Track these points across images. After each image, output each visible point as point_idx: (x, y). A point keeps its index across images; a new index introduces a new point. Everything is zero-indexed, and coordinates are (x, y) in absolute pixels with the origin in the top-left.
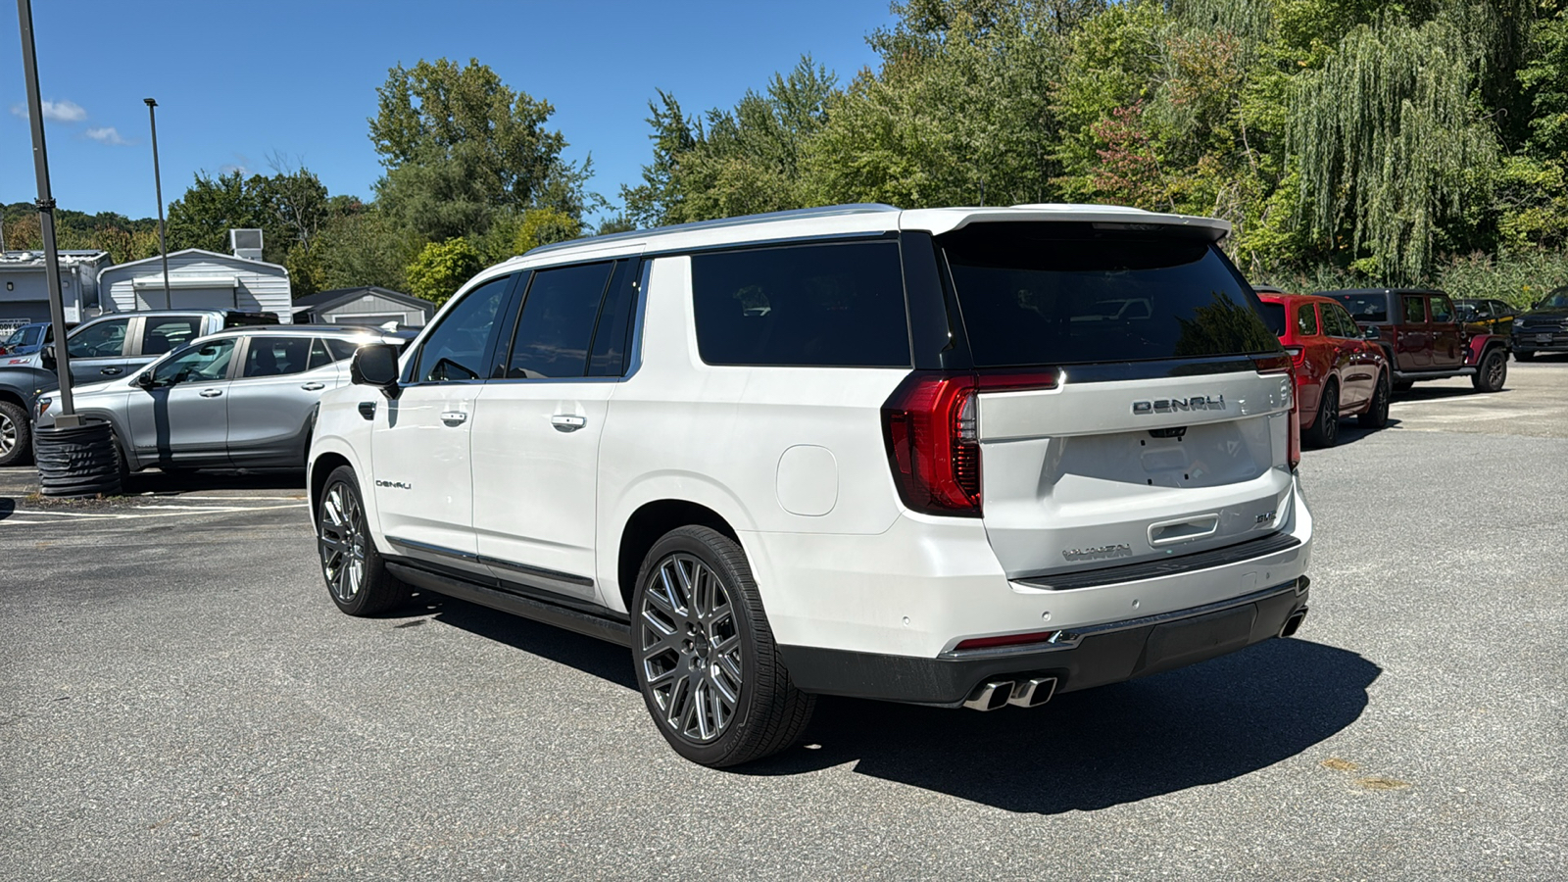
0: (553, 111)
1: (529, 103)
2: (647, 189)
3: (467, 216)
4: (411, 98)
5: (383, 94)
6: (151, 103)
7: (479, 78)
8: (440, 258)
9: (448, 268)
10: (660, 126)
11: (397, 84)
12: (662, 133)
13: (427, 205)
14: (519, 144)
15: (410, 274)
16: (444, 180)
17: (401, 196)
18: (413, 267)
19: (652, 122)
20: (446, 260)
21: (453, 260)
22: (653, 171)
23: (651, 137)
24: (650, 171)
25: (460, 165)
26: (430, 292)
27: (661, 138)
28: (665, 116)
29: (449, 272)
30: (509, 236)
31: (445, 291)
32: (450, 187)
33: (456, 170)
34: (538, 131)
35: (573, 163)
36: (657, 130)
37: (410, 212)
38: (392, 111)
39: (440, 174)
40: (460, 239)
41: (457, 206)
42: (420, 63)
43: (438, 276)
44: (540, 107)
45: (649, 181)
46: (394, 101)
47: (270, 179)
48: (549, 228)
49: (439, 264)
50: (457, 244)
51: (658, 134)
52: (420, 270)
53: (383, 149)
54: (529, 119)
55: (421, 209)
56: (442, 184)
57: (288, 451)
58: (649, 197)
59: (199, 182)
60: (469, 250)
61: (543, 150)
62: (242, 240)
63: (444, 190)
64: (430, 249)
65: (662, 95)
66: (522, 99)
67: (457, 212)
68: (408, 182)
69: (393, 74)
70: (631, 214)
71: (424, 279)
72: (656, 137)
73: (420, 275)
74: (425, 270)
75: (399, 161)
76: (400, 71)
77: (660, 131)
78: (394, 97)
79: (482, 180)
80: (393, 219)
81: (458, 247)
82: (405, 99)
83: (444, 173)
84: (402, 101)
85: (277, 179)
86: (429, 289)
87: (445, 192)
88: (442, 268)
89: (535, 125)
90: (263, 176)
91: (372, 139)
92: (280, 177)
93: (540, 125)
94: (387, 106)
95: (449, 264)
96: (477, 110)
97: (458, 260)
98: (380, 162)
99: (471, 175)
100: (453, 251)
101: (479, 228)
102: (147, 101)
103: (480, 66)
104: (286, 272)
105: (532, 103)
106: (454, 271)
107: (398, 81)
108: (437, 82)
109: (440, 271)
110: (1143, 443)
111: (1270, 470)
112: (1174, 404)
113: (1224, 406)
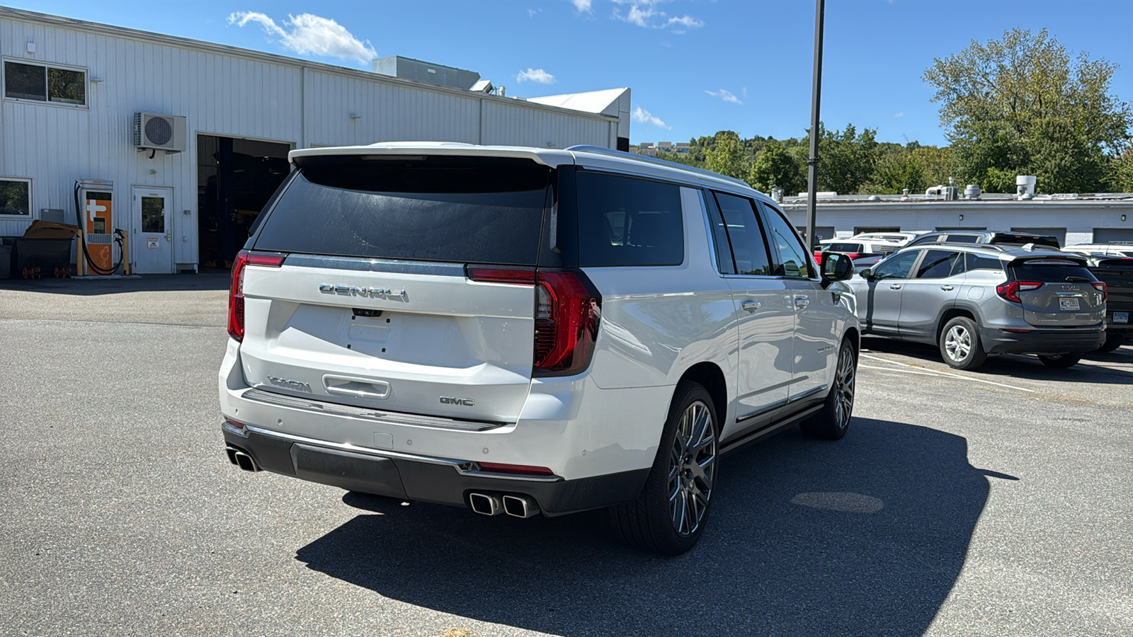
57: (928, 333)
110: (353, 318)
111: (485, 364)
112: (355, 291)
113: (407, 301)
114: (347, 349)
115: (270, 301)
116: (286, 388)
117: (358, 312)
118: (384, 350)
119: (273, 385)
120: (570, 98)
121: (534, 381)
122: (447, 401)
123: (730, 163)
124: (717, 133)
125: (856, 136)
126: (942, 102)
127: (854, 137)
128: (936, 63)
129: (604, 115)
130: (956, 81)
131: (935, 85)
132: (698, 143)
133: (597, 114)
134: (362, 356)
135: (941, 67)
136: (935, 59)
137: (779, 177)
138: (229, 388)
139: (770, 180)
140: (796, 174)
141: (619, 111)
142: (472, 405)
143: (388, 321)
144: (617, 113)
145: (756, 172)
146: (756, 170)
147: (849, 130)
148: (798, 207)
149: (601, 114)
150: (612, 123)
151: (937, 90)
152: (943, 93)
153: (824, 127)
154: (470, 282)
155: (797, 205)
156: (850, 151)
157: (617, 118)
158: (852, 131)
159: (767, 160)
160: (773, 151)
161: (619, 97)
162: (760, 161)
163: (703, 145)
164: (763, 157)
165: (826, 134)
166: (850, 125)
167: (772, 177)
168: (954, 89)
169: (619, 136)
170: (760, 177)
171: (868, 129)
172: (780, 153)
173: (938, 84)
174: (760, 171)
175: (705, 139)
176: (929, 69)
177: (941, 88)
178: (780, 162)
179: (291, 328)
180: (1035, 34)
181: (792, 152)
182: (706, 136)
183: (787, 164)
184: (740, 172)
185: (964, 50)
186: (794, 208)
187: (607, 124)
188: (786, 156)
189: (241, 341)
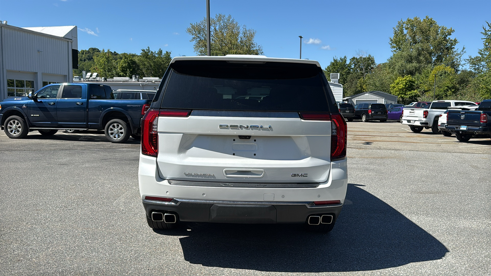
0: (454, 31)
1: (445, 29)
2: (479, 57)
3: (416, 68)
4: (404, 30)
5: (395, 29)
6: (301, 37)
7: (428, 22)
8: (402, 82)
9: (404, 85)
10: (486, 35)
11: (400, 26)
12: (487, 37)
13: (403, 65)
14: (440, 43)
15: (391, 87)
16: (410, 56)
17: (395, 62)
18: (392, 85)
19: (483, 33)
20: (403, 83)
21: (406, 83)
22: (483, 51)
23: (482, 39)
24: (481, 51)
25: (416, 51)
26: (397, 93)
27: (486, 39)
28: (489, 31)
29: (404, 86)
30: (427, 75)
31: (402, 93)
32: (412, 59)
33: (414, 53)
34: (447, 38)
35: (457, 49)
36: (485, 36)
37: (397, 67)
38: (397, 35)
39: (409, 55)
40: (409, 76)
41: (413, 65)
42: (408, 19)
43: (400, 88)
44: (449, 30)
45: (481, 54)
46: (398, 32)
47: (358, 58)
48: (442, 72)
49: (401, 84)
50: (408, 77)
51: (486, 37)
52: (394, 86)
53: (394, 47)
54: (445, 35)
55: (400, 66)
56: (409, 58)
58: (480, 60)
59: (334, 60)
60: (412, 79)
61: (449, 45)
62: (333, 76)
63: (410, 60)
64: (399, 79)
65: (488, 24)
66: (443, 28)
67: (413, 67)
68: (398, 57)
69: (399, 23)
70: (472, 66)
71: (395, 89)
72: (485, 39)
73: (394, 87)
74: (396, 86)
75: (398, 51)
76: (401, 22)
77: (486, 36)
78: (398, 30)
79: (423, 56)
80: (391, 69)
81: (408, 78)
82: (402, 31)
83: (410, 54)
84: (401, 31)
85: (360, 58)
86: (397, 92)
87: (410, 61)
88: (402, 85)
89: (447, 36)
90: (355, 57)
91: (390, 44)
92: (361, 58)
93: (448, 37)
94: (396, 33)
95: (404, 84)
96: (425, 33)
97: (408, 82)
98: (391, 51)
99: (419, 54)
100: (406, 80)
101: (420, 72)
102: (299, 37)
103: (429, 18)
104: (342, 86)
105: (446, 29)
106: (405, 86)
107: (401, 26)
108: (412, 25)
109: (401, 86)
110: (234, 140)
111: (310, 158)
112: (241, 127)
113: (272, 130)
114: (233, 156)
115: (182, 134)
116: (198, 178)
117: (241, 137)
118: (255, 155)
119: (187, 177)
120: (44, 29)
121: (332, 163)
122: (295, 175)
123: (106, 63)
124: (90, 49)
125: (163, 54)
126: (194, 42)
127: (162, 54)
128: (191, 26)
129: (65, 38)
130: (199, 33)
131: (191, 34)
132: (80, 53)
133: (62, 37)
134: (244, 158)
135: (193, 27)
136: (191, 24)
137: (131, 70)
138: (157, 181)
139: (127, 71)
140: (138, 69)
141: (72, 37)
142: (307, 176)
143: (255, 141)
144: (71, 37)
145: (120, 68)
146: (121, 67)
147: (160, 51)
148: (148, 84)
149: (63, 37)
150: (69, 42)
151: (192, 37)
152: (194, 38)
153: (150, 49)
154: (303, 120)
155: (147, 83)
156: (161, 60)
157: (72, 40)
158: (161, 52)
159: (125, 62)
160: (127, 58)
161: (72, 30)
162: (122, 63)
163: (83, 54)
164: (123, 61)
165: (150, 52)
166: (160, 49)
167: (128, 70)
168: (199, 37)
169: (73, 48)
170: (122, 70)
171: (167, 51)
172: (131, 60)
173: (192, 34)
174: (122, 67)
175: (84, 51)
176: (188, 27)
177: (194, 36)
178: (131, 64)
179: (194, 147)
180: (227, 17)
181: (136, 59)
182: (84, 50)
183: (134, 65)
184: (113, 67)
185: (202, 21)
186: (146, 84)
187: (67, 42)
188: (133, 61)
189: (157, 157)
